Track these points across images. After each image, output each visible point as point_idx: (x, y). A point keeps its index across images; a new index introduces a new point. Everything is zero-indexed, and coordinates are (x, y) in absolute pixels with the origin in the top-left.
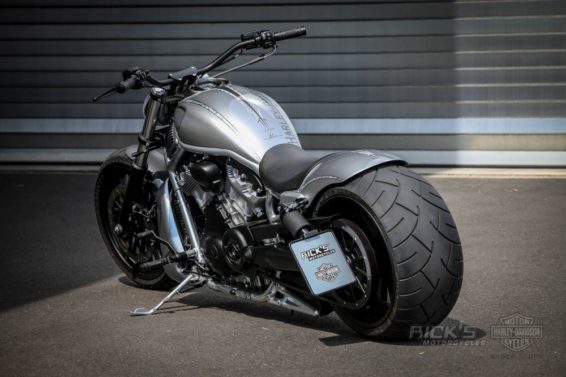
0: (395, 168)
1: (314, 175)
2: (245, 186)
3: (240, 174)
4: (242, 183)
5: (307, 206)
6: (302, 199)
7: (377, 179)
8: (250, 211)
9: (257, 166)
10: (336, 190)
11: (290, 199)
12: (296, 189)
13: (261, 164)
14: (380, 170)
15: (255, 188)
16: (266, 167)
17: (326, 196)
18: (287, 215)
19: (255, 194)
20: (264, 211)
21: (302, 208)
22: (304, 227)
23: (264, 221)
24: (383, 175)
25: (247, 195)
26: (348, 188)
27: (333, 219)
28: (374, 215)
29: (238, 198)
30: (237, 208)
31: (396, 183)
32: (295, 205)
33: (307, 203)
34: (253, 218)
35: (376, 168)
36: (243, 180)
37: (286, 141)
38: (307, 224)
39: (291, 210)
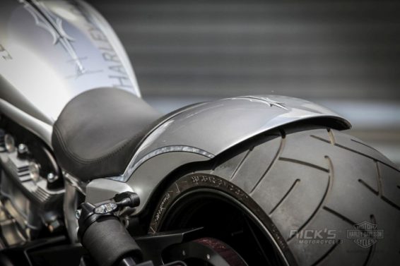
0: (322, 132)
1: (156, 145)
2: (25, 169)
3: (17, 145)
4: (19, 164)
5: (138, 210)
6: (126, 195)
7: (283, 154)
8: (35, 219)
9: (48, 129)
10: (196, 176)
11: (103, 195)
12: (118, 175)
13: (56, 126)
14: (290, 136)
15: (43, 174)
16: (64, 132)
17: (177, 189)
18: (92, 227)
19: (43, 184)
20: (61, 218)
21: (129, 213)
22: (128, 255)
23: (63, 237)
24: (299, 145)
25: (30, 187)
26: (221, 172)
27: (187, 238)
28: (276, 231)
29: (14, 193)
30: (13, 212)
31: (325, 165)
32: (112, 206)
33: (137, 202)
34: (41, 232)
35: (282, 131)
36: (22, 156)
37: (109, 83)
38: (134, 246)
39: (102, 218)
